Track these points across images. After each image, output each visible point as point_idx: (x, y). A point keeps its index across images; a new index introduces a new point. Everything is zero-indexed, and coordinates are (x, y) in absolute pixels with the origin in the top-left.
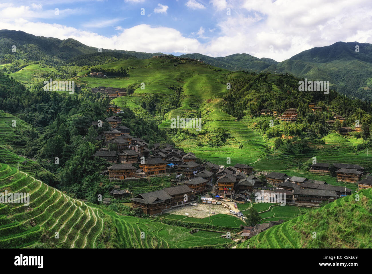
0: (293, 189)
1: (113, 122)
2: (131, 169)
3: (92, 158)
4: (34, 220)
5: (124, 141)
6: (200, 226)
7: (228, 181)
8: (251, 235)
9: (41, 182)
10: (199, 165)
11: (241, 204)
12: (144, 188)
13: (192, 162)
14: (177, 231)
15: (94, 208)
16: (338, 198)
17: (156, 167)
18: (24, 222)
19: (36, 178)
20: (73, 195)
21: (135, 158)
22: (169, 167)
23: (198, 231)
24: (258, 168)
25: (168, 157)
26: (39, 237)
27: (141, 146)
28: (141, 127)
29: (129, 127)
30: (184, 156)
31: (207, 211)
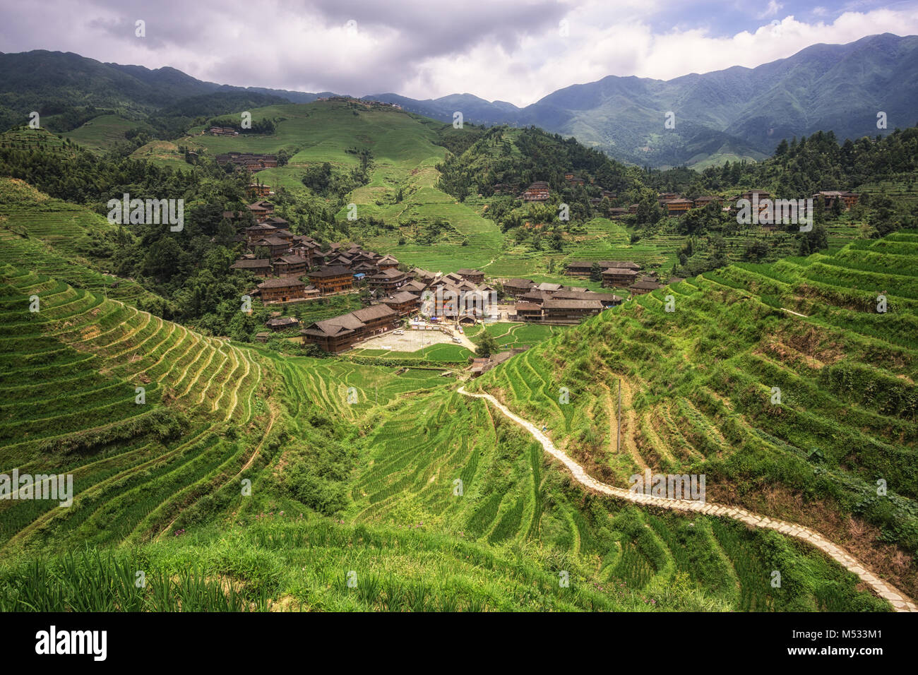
0: (542, 301)
1: (259, 211)
2: (297, 286)
3: (231, 272)
4: (146, 374)
5: (281, 242)
6: (410, 364)
8: (484, 369)
9: (150, 315)
10: (403, 273)
11: (469, 327)
12: (319, 313)
13: (393, 269)
14: (376, 372)
15: (243, 349)
16: (604, 310)
17: (337, 280)
18: (130, 379)
19: (139, 309)
20: (205, 331)
21: (302, 267)
22: (357, 279)
23: (407, 370)
24: (492, 273)
25: (354, 263)
26: (158, 398)
27: (311, 249)
28: (306, 217)
29: (288, 219)
30: (380, 262)
31: (418, 340)
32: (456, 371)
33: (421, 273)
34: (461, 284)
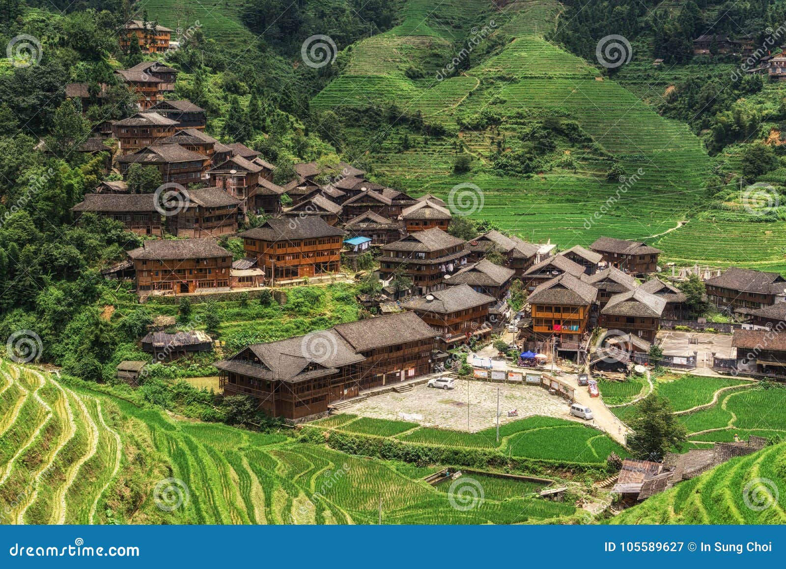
1: (143, 84)
2: (215, 259)
3: (71, 219)
5: (185, 155)
6: (465, 460)
7: (565, 300)
8: (647, 487)
10: (459, 241)
11: (613, 381)
12: (261, 326)
13: (436, 229)
14: (384, 474)
15: (88, 396)
17: (306, 249)
21: (231, 216)
22: (351, 248)
23: (457, 475)
24: (678, 252)
25: (348, 213)
27: (251, 175)
28: (244, 102)
29: (204, 104)
30: (407, 212)
31: (489, 405)
32: (574, 487)
33: (502, 241)
34: (599, 275)
